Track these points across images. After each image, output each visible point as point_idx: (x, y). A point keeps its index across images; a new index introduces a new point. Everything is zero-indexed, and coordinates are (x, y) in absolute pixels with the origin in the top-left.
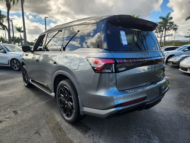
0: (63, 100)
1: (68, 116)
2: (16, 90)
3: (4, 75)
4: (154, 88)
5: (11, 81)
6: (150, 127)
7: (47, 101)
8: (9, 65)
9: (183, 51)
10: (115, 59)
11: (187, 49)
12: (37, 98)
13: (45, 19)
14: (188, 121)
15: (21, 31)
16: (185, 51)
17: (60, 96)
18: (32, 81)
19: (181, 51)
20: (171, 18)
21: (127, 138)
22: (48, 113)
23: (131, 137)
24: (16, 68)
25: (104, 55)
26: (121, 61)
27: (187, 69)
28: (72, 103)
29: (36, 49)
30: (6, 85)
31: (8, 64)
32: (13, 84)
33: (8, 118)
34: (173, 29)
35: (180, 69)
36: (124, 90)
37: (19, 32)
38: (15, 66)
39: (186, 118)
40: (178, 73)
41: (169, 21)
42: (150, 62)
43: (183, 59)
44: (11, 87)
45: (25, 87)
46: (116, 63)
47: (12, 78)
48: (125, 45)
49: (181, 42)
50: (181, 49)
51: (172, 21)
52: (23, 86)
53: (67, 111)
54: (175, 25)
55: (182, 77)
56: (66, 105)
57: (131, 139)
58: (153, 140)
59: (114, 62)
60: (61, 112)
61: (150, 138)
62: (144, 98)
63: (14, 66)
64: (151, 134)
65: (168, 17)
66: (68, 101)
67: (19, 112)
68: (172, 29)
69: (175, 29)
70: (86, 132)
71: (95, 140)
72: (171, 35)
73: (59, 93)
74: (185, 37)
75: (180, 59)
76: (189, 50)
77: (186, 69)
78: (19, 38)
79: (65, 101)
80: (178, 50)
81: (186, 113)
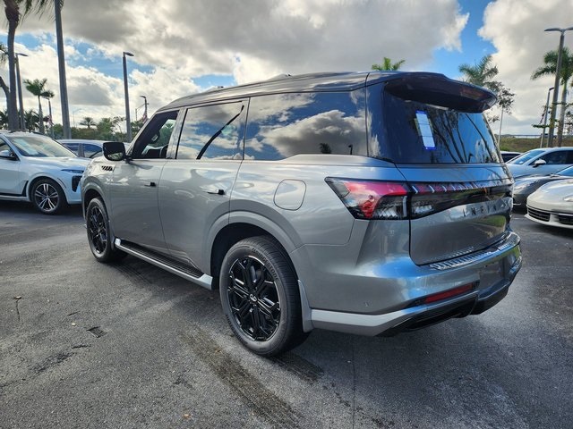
0: (242, 294)
1: (259, 336)
2: (71, 271)
3: (15, 228)
4: (492, 261)
5: (45, 244)
6: (478, 363)
7: (178, 300)
8: (27, 198)
9: (531, 167)
10: (409, 184)
11: (543, 161)
12: (145, 294)
13: (124, 58)
14: (569, 347)
15: (42, 92)
16: (538, 165)
17: (231, 283)
18: (123, 242)
19: (525, 167)
20: (494, 71)
21: (424, 391)
22: (194, 332)
23: (435, 388)
24: (47, 206)
25: (373, 172)
26: (423, 189)
27: (549, 214)
28: (275, 300)
29: (137, 153)
30: (34, 255)
31: (24, 194)
32: (55, 253)
33: (81, 346)
34: (500, 104)
35: (527, 216)
36: (428, 264)
37: (35, 94)
38: (44, 200)
39: (563, 341)
40: (521, 226)
41: (488, 79)
42: (477, 193)
43: (534, 187)
44: (54, 261)
45: (97, 264)
46: (411, 195)
47: (45, 235)
48: (430, 149)
49: (519, 139)
50: (525, 160)
51: (495, 78)
52: (90, 259)
53: (255, 323)
54: (506, 93)
55: (535, 237)
56: (251, 306)
57: (438, 393)
58: (491, 394)
59: (405, 191)
60: (233, 329)
61: (482, 388)
62: (474, 286)
63: (40, 199)
64: (482, 379)
65: (483, 67)
66: (259, 296)
67: (107, 330)
68: (498, 104)
69: (505, 103)
70: (315, 379)
71: (343, 395)
72: (494, 120)
73: (227, 275)
74: (535, 126)
75: (523, 187)
76: (547, 164)
77: (544, 215)
78: (33, 114)
79: (248, 297)
80: (516, 163)
81: (561, 328)
